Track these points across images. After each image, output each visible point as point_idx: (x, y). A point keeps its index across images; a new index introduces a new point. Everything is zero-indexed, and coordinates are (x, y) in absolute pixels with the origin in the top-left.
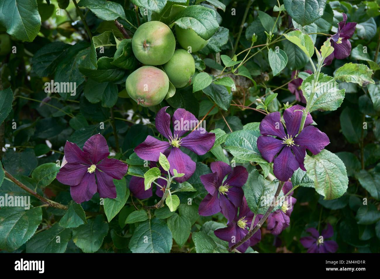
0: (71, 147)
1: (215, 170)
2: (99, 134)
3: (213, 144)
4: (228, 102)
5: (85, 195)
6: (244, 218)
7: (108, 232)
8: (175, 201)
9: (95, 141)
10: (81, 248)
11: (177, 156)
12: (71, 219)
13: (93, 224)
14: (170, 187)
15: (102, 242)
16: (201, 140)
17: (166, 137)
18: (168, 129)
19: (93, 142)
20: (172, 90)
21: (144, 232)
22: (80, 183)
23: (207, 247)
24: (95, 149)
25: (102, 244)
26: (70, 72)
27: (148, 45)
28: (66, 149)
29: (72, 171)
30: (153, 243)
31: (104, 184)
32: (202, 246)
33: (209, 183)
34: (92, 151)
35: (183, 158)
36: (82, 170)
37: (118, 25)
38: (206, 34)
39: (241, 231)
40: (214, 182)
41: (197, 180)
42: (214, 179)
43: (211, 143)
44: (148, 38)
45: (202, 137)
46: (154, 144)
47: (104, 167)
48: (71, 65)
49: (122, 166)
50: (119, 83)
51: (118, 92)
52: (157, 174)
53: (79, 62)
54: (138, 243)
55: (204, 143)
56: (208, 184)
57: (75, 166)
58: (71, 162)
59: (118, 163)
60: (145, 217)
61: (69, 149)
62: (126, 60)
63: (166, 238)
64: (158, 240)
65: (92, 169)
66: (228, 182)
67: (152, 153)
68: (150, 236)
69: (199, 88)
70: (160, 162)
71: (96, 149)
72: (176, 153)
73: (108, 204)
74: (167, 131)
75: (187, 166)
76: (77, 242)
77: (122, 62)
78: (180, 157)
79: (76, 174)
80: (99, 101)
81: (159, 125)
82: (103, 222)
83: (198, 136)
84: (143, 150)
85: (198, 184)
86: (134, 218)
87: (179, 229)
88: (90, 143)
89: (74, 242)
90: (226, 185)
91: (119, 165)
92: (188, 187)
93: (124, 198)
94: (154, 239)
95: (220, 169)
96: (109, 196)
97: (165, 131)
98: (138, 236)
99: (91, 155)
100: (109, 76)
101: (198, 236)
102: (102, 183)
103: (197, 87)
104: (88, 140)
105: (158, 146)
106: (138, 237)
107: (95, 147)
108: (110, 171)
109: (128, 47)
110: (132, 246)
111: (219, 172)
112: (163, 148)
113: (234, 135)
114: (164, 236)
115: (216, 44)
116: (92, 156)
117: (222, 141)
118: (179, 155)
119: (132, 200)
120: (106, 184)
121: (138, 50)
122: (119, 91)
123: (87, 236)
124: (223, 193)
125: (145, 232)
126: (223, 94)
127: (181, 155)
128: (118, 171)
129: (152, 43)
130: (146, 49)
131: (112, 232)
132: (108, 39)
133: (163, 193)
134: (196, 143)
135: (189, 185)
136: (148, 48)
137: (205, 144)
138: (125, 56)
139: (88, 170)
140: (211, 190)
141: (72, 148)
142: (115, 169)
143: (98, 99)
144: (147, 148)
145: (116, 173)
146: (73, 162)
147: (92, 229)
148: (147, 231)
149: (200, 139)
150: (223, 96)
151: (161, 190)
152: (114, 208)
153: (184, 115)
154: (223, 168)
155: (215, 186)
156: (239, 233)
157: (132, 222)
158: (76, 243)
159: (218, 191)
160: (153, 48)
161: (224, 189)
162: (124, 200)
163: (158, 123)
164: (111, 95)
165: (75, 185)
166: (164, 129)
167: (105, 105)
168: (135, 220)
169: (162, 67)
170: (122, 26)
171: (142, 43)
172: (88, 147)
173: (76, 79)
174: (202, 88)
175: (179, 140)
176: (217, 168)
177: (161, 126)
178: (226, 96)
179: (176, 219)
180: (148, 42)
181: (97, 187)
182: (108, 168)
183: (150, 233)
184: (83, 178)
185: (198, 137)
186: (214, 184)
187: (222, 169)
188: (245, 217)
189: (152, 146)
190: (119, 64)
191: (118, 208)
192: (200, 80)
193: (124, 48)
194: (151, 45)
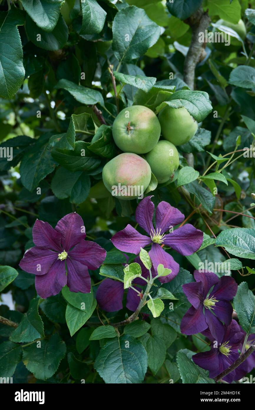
0: (41, 227)
1: (199, 279)
2: (75, 212)
3: (200, 245)
4: (212, 206)
5: (52, 288)
6: (227, 343)
7: (65, 355)
8: (158, 305)
9: (69, 221)
10: (32, 372)
11: (159, 254)
12: (26, 332)
13: (46, 345)
14: (150, 292)
15: (58, 366)
16: (187, 239)
17: (147, 231)
18: (150, 222)
19: (67, 222)
20: (153, 183)
21: (112, 351)
22: (48, 273)
23: (190, 371)
24: (69, 230)
25: (58, 368)
26: (38, 161)
27: (132, 128)
28: (35, 229)
29: (40, 257)
30: (123, 365)
31: (76, 275)
32: (186, 369)
33: (193, 294)
34: (65, 232)
35: (165, 257)
36: (51, 258)
37: (97, 111)
38: (199, 115)
39: (223, 360)
40: (198, 294)
41: (177, 288)
42: (198, 290)
43: (198, 244)
44: (133, 120)
45: (189, 234)
46: (135, 235)
47: (77, 254)
48: (39, 154)
49: (100, 252)
50: (93, 174)
51: (90, 186)
52: (138, 271)
53: (53, 144)
54: (105, 363)
55: (191, 242)
56: (191, 295)
57: (43, 251)
58: (40, 246)
59: (96, 247)
60: (113, 334)
61: (39, 229)
62: (104, 145)
63: (140, 358)
64: (129, 361)
65: (63, 256)
66: (214, 294)
67: (131, 245)
68: (120, 356)
69: (184, 182)
70: (141, 257)
71: (71, 230)
72: (157, 251)
73: (71, 315)
74: (149, 224)
75: (170, 265)
76: (28, 364)
77: (101, 147)
78: (162, 255)
79: (44, 261)
80: (66, 197)
81: (141, 216)
82: (60, 342)
83: (184, 232)
84: (121, 241)
85: (179, 293)
86: (100, 334)
87: (152, 351)
88: (63, 222)
89: (25, 364)
90: (213, 298)
91: (97, 251)
92: (169, 295)
93: (90, 308)
94: (124, 360)
95: (205, 278)
96: (81, 289)
97: (147, 224)
98: (105, 355)
99: (64, 237)
100: (84, 164)
101: (180, 357)
102: (74, 274)
103: (182, 180)
104: (62, 218)
105: (138, 239)
106: (105, 357)
107: (69, 228)
108: (85, 258)
109: (108, 133)
110: (98, 366)
111: (204, 282)
112: (143, 243)
113: (226, 233)
114: (137, 356)
115: (199, 143)
116: (64, 239)
117: (209, 243)
118: (161, 253)
119: (98, 314)
120: (78, 274)
121: (120, 133)
122: (92, 185)
123: (40, 358)
124: (210, 308)
125: (114, 351)
126: (207, 197)
127: (163, 253)
128: (94, 258)
129: (137, 126)
130: (129, 132)
131: (69, 356)
132: (85, 124)
133: (140, 300)
134: (181, 241)
135: (170, 293)
136: (132, 131)
137: (191, 244)
138: (104, 141)
139: (58, 256)
140: (194, 302)
141: (43, 228)
142: (91, 255)
143: (66, 194)
144: (125, 238)
145: (92, 261)
146: (42, 246)
147: (45, 351)
148: (116, 350)
149: (186, 237)
150: (206, 198)
151: (138, 295)
152: (79, 320)
153: (169, 210)
154: (208, 277)
155: (199, 298)
156: (222, 362)
157: (98, 339)
158: (26, 365)
159: (203, 305)
160: (137, 131)
161: (210, 303)
162: (90, 311)
163: (139, 214)
164: (82, 189)
165: (41, 275)
166: (146, 222)
167: (74, 201)
168: (102, 336)
169: (145, 155)
170: (101, 113)
171: (126, 126)
172: (61, 227)
173: (44, 168)
174: (188, 182)
175: (162, 235)
176: (201, 277)
177: (143, 217)
178: (209, 199)
179: (148, 340)
180: (132, 124)
181: (67, 279)
182: (83, 254)
183: (120, 353)
184: (51, 267)
185: (184, 235)
186: (198, 296)
187: (208, 279)
188: (229, 341)
189: (132, 237)
190: (97, 149)
191: (83, 320)
192: (185, 174)
193: (104, 133)
194: (135, 128)
